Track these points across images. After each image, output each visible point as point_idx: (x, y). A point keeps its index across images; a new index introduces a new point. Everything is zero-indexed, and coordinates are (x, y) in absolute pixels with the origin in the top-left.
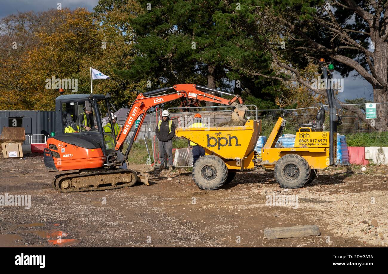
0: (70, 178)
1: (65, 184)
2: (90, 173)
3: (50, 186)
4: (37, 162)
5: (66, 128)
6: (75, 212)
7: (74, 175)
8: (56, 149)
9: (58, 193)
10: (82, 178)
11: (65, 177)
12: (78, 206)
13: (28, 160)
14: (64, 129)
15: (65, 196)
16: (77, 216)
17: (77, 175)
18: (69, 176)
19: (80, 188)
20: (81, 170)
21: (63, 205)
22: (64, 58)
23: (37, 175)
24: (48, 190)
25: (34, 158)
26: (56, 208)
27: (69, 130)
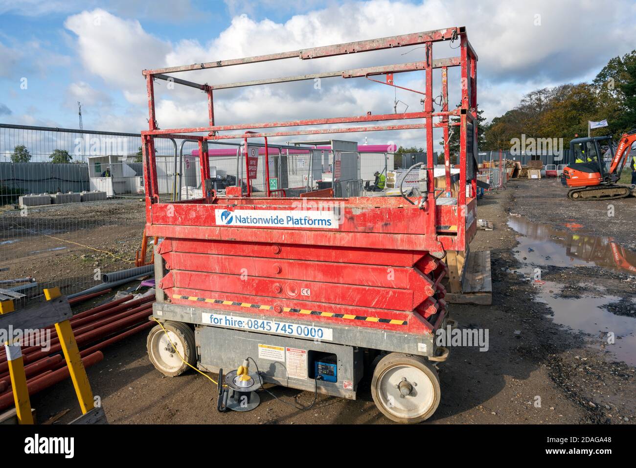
0: (579, 192)
1: (576, 195)
2: (594, 188)
3: (564, 196)
4: (551, 181)
5: (577, 160)
6: (586, 213)
7: (581, 190)
8: (568, 173)
9: (571, 201)
10: (588, 192)
11: (576, 191)
12: (588, 209)
13: (544, 181)
14: (575, 161)
15: (576, 203)
16: (587, 215)
17: (585, 190)
18: (578, 190)
19: (586, 198)
20: (587, 187)
21: (576, 208)
22: (568, 116)
23: (554, 189)
24: (563, 198)
25: (548, 179)
26: (571, 210)
27: (578, 161)
